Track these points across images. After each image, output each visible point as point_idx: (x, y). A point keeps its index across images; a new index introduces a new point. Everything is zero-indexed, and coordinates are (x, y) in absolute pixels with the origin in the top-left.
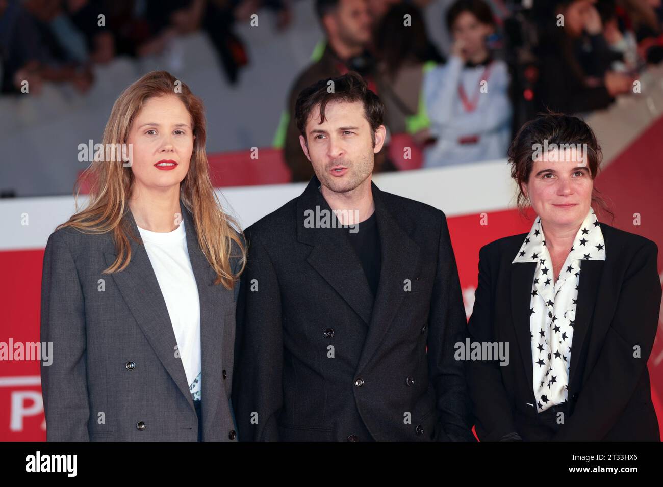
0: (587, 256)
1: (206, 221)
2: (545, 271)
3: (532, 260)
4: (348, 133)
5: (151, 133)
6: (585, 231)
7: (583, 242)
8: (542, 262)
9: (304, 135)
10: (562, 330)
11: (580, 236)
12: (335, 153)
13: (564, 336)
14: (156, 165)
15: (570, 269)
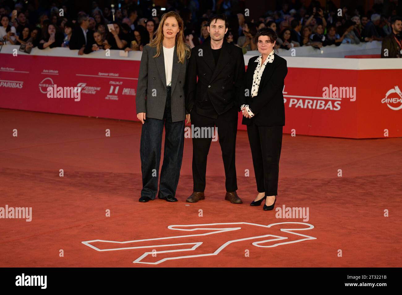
0: (269, 62)
1: (180, 46)
2: (259, 64)
3: (258, 62)
4: (221, 27)
5: (167, 25)
6: (270, 56)
7: (269, 58)
8: (259, 62)
9: (209, 26)
10: (259, 79)
11: (269, 57)
12: (217, 31)
13: (259, 80)
14: (167, 33)
15: (264, 64)
